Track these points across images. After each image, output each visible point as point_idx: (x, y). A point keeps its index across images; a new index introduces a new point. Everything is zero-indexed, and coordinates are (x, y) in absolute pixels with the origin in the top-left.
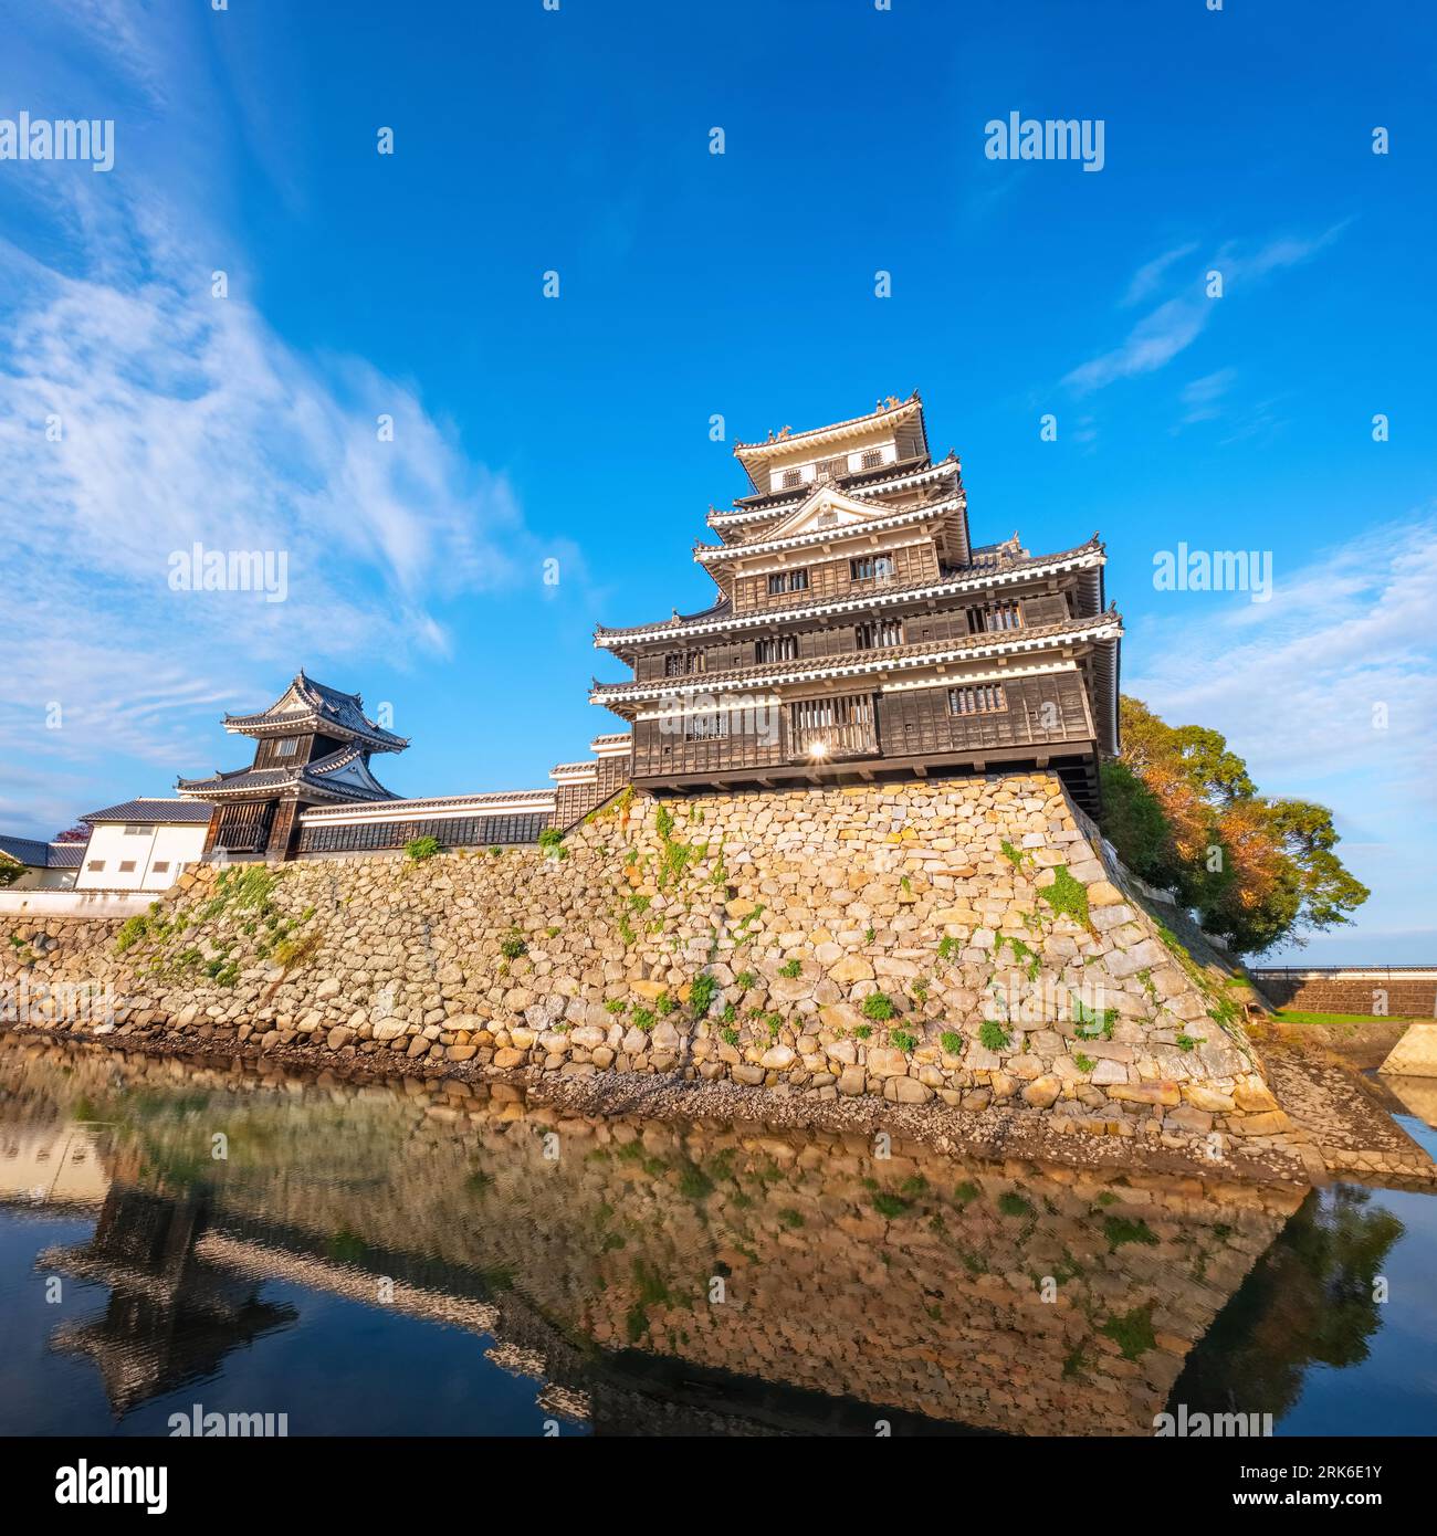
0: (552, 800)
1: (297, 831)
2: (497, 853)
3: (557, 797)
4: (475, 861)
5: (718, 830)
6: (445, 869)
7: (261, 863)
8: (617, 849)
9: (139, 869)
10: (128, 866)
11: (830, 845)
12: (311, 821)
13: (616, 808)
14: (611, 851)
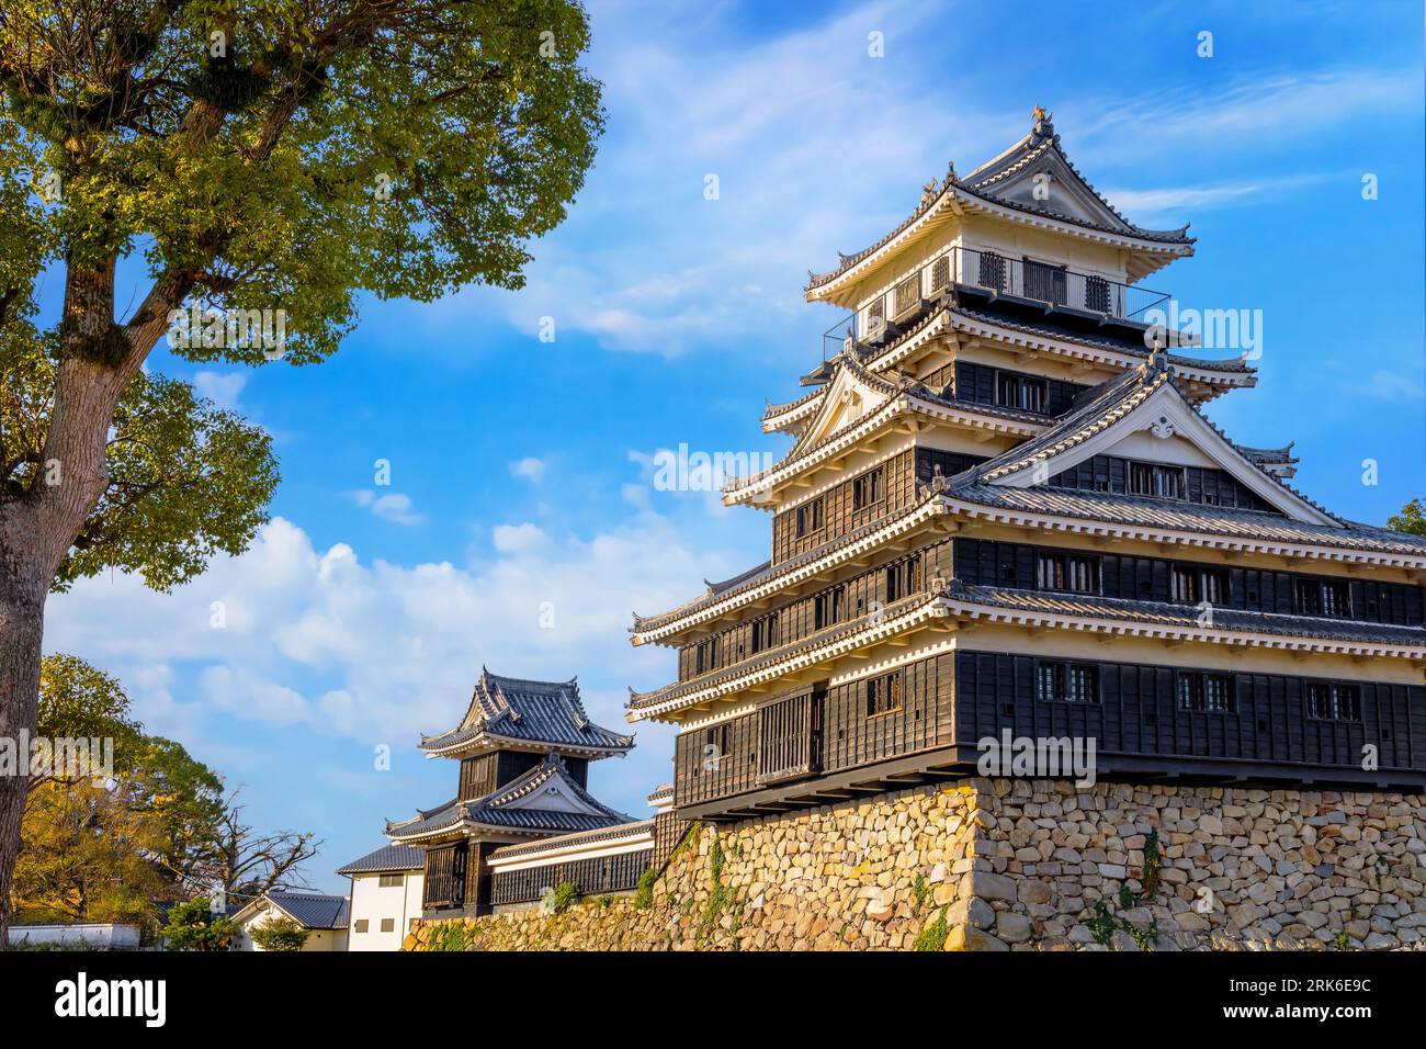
0: (648, 835)
1: (487, 878)
2: (608, 903)
3: (653, 829)
4: (592, 913)
5: (751, 866)
6: (573, 923)
7: (459, 921)
8: (683, 895)
9: (398, 926)
10: (387, 925)
11: (817, 884)
12: (502, 865)
13: (691, 842)
14: (678, 897)
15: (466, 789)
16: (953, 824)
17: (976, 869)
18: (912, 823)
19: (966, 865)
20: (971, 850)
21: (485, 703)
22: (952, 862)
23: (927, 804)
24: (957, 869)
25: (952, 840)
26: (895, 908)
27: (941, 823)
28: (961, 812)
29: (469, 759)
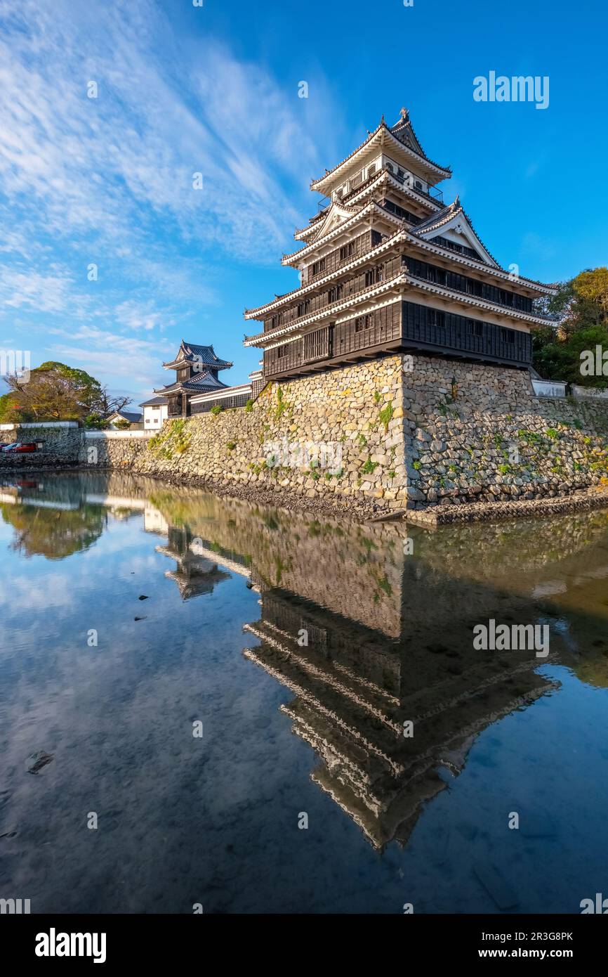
1: (189, 406)
2: (235, 411)
3: (251, 386)
8: (266, 407)
12: (193, 401)
13: (268, 389)
14: (264, 407)
15: (179, 378)
16: (390, 371)
17: (403, 387)
18: (371, 373)
19: (399, 385)
20: (400, 379)
21: (184, 352)
22: (392, 385)
23: (378, 365)
24: (395, 386)
25: (391, 377)
26: (365, 404)
27: (385, 372)
28: (394, 367)
29: (179, 369)
